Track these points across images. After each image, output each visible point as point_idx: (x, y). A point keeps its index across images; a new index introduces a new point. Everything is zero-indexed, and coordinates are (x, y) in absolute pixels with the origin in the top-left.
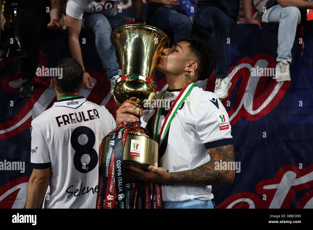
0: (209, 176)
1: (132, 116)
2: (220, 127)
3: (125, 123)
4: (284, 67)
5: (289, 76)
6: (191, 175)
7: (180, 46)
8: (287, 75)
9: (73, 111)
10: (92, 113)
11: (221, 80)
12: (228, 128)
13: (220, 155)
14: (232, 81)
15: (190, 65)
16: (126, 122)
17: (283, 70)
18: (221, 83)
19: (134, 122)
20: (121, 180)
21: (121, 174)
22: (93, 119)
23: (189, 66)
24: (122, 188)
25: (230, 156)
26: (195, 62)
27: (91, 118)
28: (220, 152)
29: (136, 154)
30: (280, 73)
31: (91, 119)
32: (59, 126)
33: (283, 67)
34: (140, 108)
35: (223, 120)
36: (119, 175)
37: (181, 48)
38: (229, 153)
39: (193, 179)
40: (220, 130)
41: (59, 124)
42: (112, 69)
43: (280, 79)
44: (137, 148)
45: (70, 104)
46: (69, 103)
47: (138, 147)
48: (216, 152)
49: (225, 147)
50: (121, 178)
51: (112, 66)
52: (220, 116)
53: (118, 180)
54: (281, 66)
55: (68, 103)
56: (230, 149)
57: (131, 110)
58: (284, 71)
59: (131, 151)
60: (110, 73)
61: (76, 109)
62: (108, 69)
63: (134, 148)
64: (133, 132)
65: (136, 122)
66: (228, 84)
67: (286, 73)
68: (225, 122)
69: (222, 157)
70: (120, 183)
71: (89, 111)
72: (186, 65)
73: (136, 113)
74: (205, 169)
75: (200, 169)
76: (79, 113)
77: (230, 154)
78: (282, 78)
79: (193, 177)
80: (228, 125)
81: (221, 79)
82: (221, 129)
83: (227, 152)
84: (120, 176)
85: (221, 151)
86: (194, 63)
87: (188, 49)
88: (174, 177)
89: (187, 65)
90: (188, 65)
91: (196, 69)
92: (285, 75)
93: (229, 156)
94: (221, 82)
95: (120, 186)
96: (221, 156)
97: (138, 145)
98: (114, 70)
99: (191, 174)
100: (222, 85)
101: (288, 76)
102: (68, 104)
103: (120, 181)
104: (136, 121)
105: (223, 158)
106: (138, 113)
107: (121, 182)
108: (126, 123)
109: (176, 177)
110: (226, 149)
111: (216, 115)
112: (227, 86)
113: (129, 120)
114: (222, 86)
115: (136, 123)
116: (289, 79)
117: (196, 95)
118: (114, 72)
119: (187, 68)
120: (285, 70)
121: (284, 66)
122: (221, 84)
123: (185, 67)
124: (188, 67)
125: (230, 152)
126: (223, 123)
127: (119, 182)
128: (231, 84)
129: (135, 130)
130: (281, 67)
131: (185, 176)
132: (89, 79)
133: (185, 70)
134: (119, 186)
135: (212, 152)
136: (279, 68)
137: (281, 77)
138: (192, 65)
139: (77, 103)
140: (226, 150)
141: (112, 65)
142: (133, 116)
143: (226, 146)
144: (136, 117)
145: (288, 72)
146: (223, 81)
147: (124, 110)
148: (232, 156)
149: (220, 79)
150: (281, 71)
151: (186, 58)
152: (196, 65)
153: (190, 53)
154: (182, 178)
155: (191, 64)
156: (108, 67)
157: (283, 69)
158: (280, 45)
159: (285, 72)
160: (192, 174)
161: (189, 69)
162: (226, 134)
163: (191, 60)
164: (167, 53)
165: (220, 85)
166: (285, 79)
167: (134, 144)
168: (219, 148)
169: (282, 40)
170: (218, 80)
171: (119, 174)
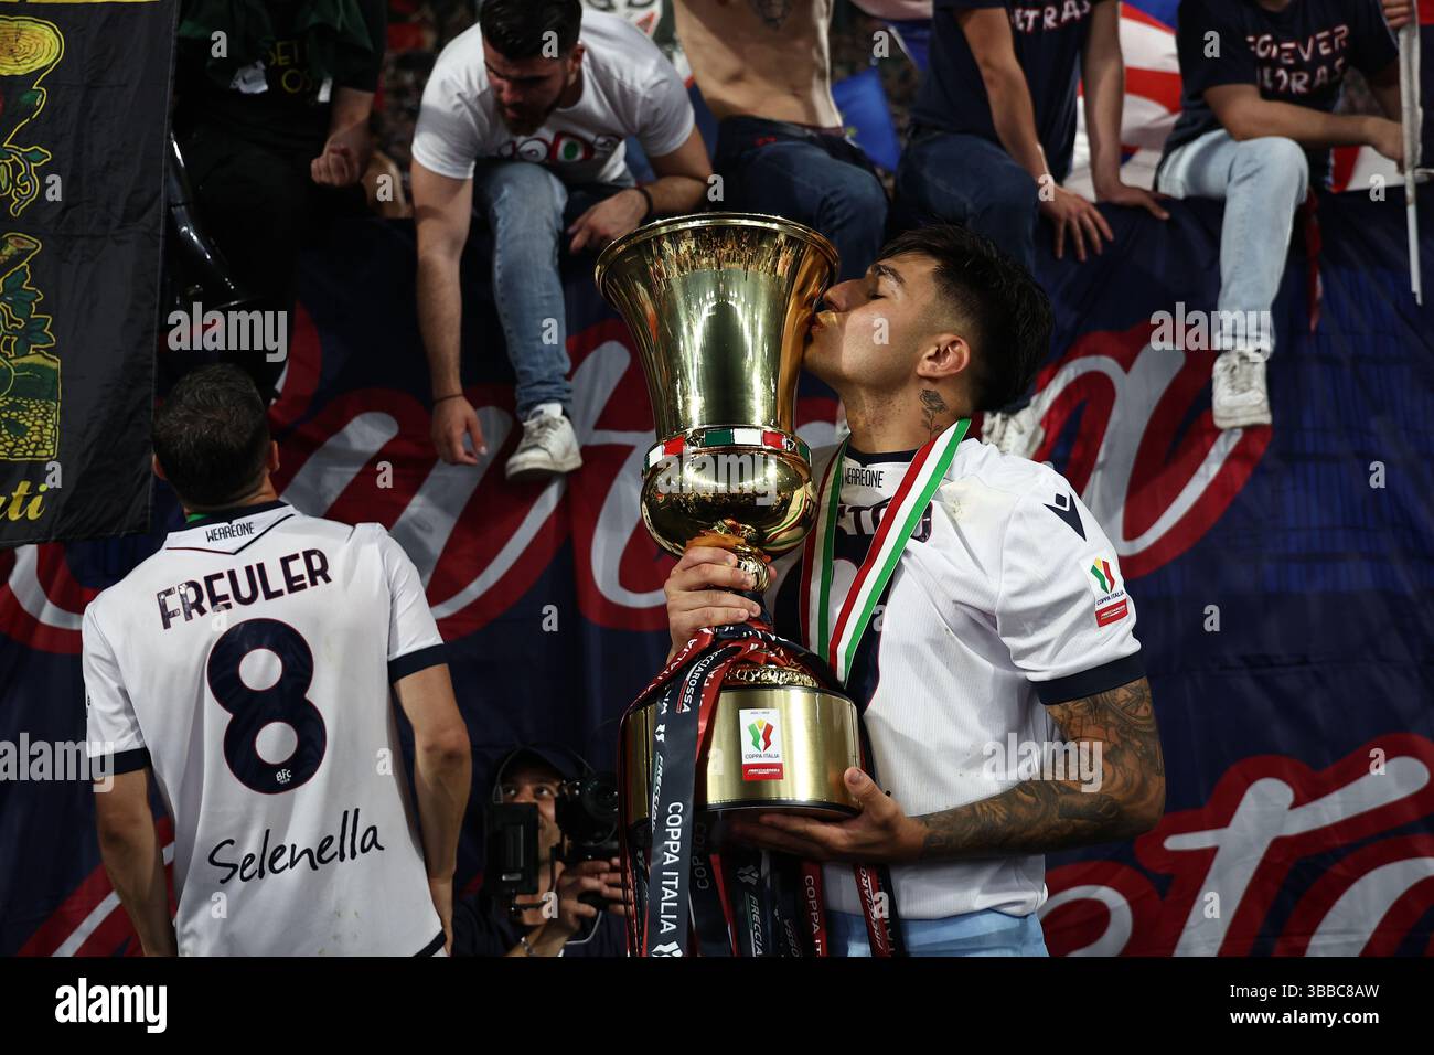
0: (1075, 821)
1: (730, 598)
2: (1099, 614)
3: (706, 631)
4: (1245, 372)
5: (1265, 405)
6: (1003, 820)
7: (895, 273)
8: (1257, 402)
9: (222, 564)
10: (298, 568)
11: (1005, 420)
12: (1124, 613)
13: (1107, 730)
14: (1047, 422)
15: (938, 352)
16: (709, 627)
17: (1242, 383)
18: (1004, 432)
19: (743, 620)
20: (676, 883)
21: (677, 859)
22: (303, 587)
23: (936, 357)
24: (675, 917)
25: (1144, 725)
26: (959, 339)
27: (293, 584)
28: (1106, 716)
29: (767, 771)
30: (1230, 394)
31: (292, 589)
32: (167, 625)
33: (1241, 370)
34: (758, 557)
35: (1108, 583)
36: (668, 862)
37: (900, 280)
38: (1138, 714)
39: (1011, 835)
40: (1097, 624)
41: (167, 617)
42: (536, 379)
43: (1230, 418)
44: (768, 744)
45: (218, 537)
46: (217, 532)
47: (771, 738)
48: (1090, 718)
49: (1122, 693)
50: (677, 874)
51: (535, 365)
52: (1094, 570)
53: (664, 882)
54: (1231, 367)
55: (210, 535)
56: (1141, 699)
57: (722, 572)
58: (1245, 386)
59: (745, 761)
60: (527, 390)
61: (235, 554)
62: (524, 373)
63: (755, 744)
64: (741, 675)
65: (751, 619)
66: (1030, 435)
67: (1251, 392)
68: (1115, 591)
69: (1117, 734)
70: (669, 894)
71: (285, 562)
72: (921, 351)
73: (744, 582)
74: (1054, 792)
75: (1036, 794)
76: (249, 570)
77: (1143, 718)
78: (1239, 412)
79: (1011, 827)
80: (1124, 602)
81: (1005, 416)
82: (1102, 623)
83: (1133, 711)
84: (671, 868)
85: (1109, 713)
86: (953, 343)
87: (933, 284)
88: (938, 834)
89: (927, 350)
90: (932, 351)
91: (963, 366)
92: (1250, 403)
93: (1141, 725)
94: (1006, 425)
95: (668, 910)
96: (1112, 730)
97: (769, 730)
98: (547, 380)
99: (1002, 816)
100: (1010, 438)
101: (1259, 405)
102: (211, 538)
103: (671, 887)
104: (750, 616)
105: (1121, 738)
106: (752, 581)
107: (675, 894)
108: (710, 632)
109: (947, 833)
110: (1128, 699)
111: (1077, 564)
112: (1026, 442)
113: (719, 615)
114: (1009, 444)
115: (751, 624)
116: (1266, 419)
117: (983, 482)
118: (544, 389)
119: (928, 364)
120: (1249, 383)
121: (1246, 367)
122: (1006, 436)
123: (917, 361)
124: (929, 358)
125: (1142, 712)
126: (1107, 595)
127: (667, 891)
128: (1041, 435)
129: (750, 662)
130: (1232, 371)
131: (979, 827)
132: (468, 428)
133: (920, 371)
134: (665, 907)
135: (1072, 718)
136: (1227, 373)
137: (1232, 409)
138: (947, 350)
139: (248, 528)
140: (1126, 706)
141: (540, 359)
142: (735, 596)
143: (1126, 689)
144: (747, 601)
145: (1259, 389)
146: (1012, 423)
147: (693, 577)
148: (1150, 726)
149: (999, 416)
150: (1233, 388)
151: (924, 321)
152: (964, 350)
153: (938, 301)
154: (971, 833)
155: (942, 349)
156: (526, 367)
157: (1241, 380)
158: (1228, 286)
159: (1250, 388)
160: (1005, 818)
161: (934, 368)
162: (1123, 640)
163: (942, 333)
164: (843, 304)
165: (1002, 439)
166: (1248, 416)
167: (752, 729)
168: (1100, 702)
169: (1236, 268)
170: (992, 421)
171: (671, 859)
